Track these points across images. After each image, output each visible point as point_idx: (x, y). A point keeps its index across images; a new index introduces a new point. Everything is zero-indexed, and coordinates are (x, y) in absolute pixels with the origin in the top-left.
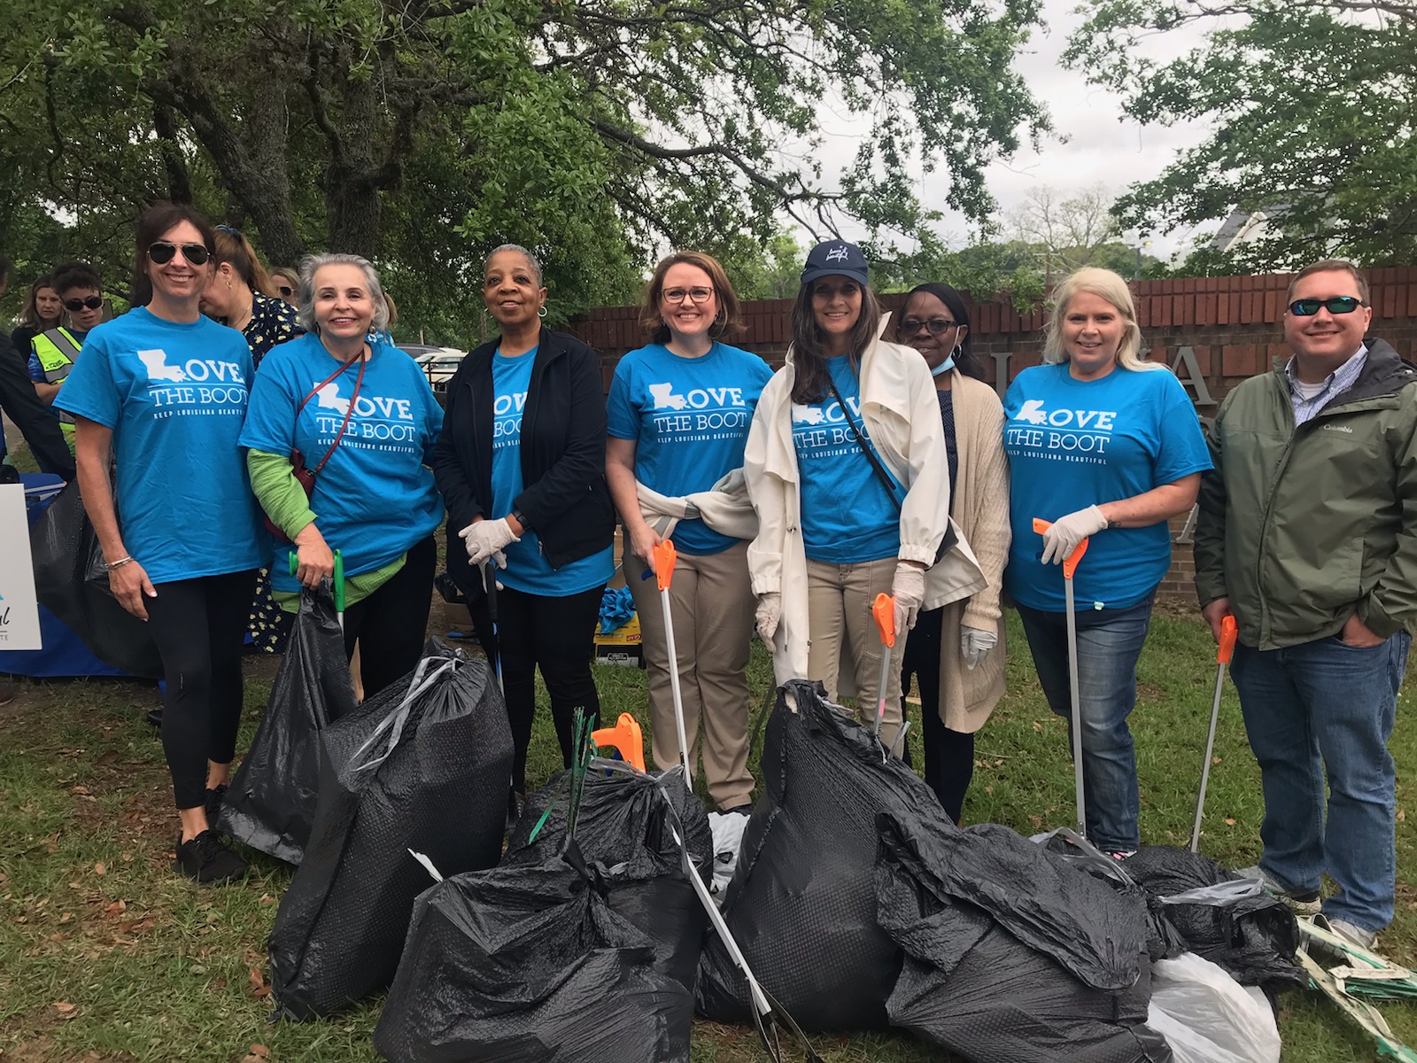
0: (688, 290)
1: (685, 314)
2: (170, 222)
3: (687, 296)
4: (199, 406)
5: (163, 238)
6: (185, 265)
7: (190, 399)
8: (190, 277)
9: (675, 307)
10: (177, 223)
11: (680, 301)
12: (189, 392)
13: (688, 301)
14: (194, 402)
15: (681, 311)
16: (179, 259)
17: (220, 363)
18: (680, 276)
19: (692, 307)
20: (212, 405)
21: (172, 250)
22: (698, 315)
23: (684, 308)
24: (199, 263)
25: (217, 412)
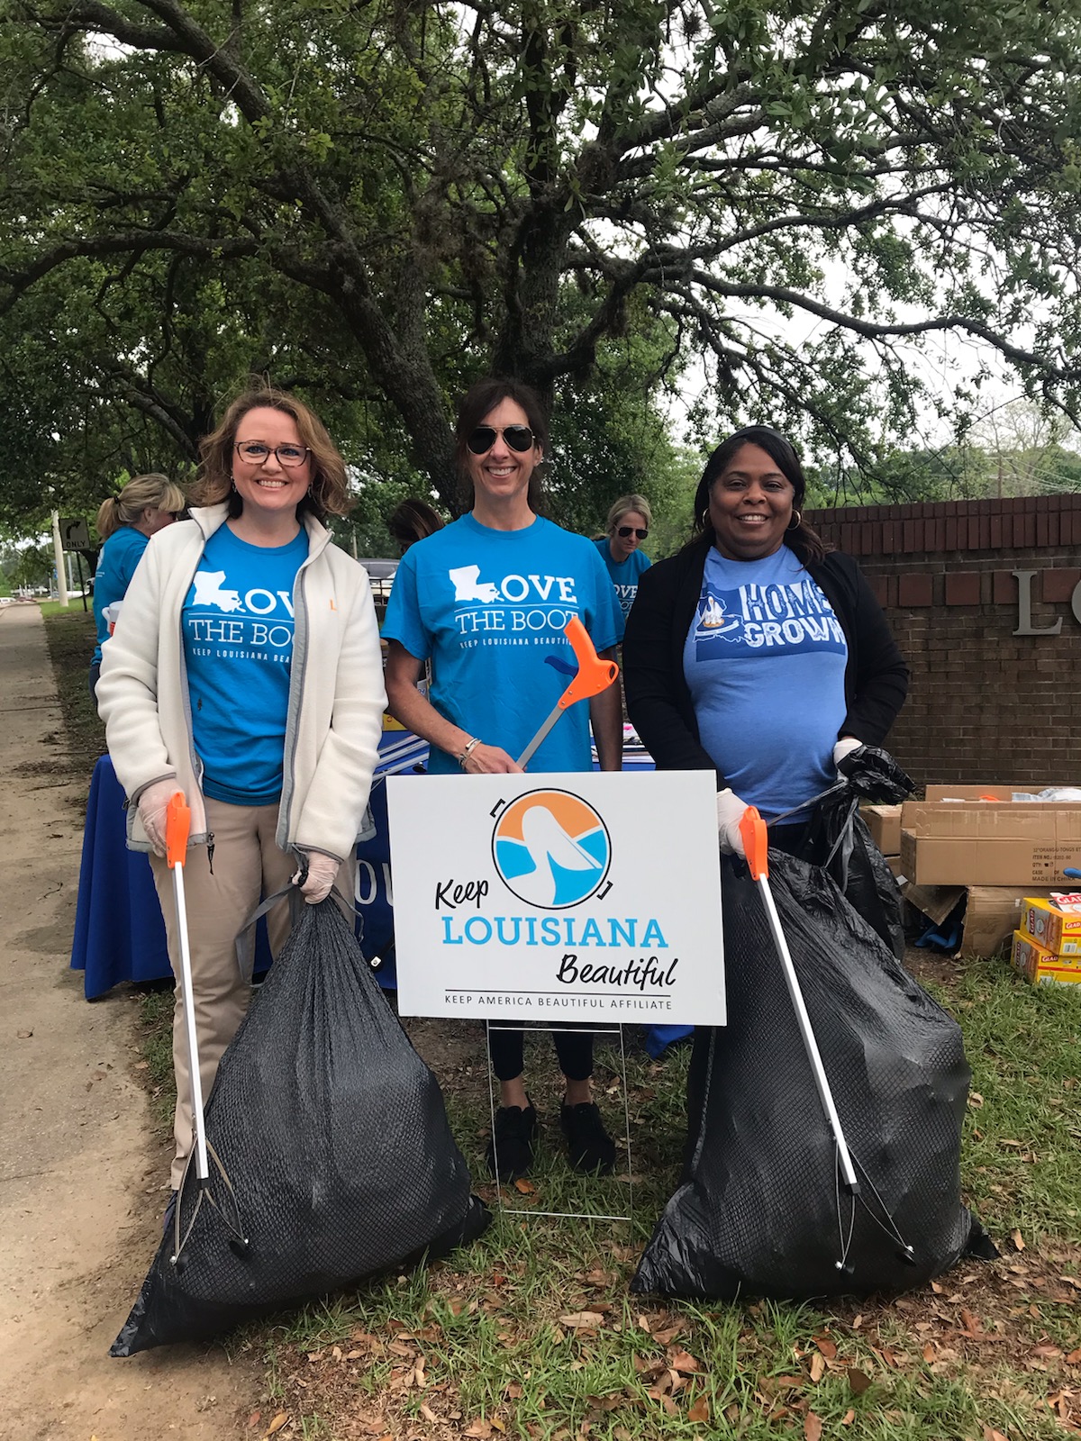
0: (273, 447)
1: (267, 480)
2: (490, 402)
3: (272, 456)
4: (509, 633)
5: (482, 423)
6: (507, 454)
7: (499, 624)
8: (514, 468)
9: (253, 469)
10: (499, 402)
11: (261, 460)
12: (498, 616)
13: (272, 463)
14: (503, 628)
15: (260, 477)
16: (500, 447)
17: (546, 578)
18: (264, 426)
19: (278, 472)
20: (527, 633)
21: (490, 436)
22: (286, 483)
23: (266, 472)
24: (523, 448)
25: (531, 642)
